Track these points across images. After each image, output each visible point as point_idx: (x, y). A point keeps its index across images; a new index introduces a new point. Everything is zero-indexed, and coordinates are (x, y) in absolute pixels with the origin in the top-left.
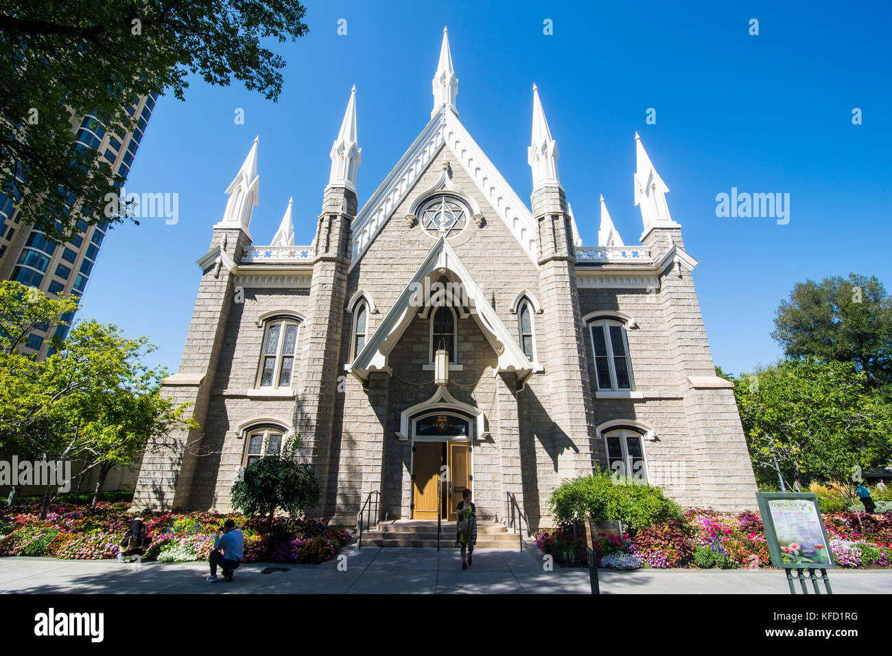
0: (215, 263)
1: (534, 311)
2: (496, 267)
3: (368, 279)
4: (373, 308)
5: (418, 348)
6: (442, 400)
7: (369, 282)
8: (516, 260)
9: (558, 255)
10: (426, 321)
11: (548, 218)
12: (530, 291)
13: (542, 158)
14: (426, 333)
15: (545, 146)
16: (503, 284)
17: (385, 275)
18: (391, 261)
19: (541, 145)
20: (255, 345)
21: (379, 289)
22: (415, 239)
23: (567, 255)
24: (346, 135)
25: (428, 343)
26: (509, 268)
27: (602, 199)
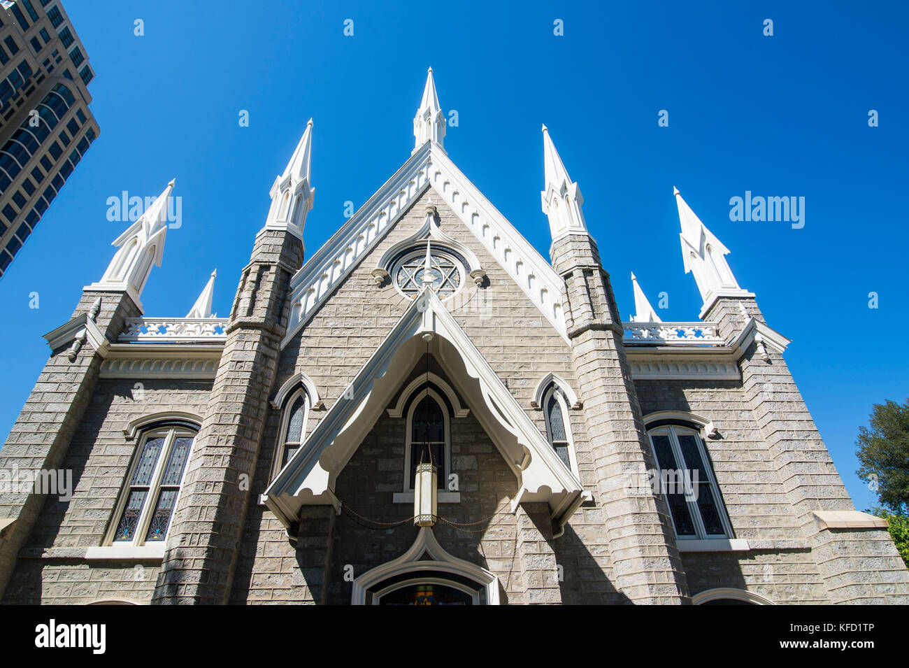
0: (75, 339)
1: (569, 406)
2: (507, 342)
3: (311, 358)
4: (315, 400)
5: (385, 465)
6: (426, 556)
7: (312, 363)
8: (534, 333)
9: (597, 321)
10: (400, 422)
11: (578, 273)
12: (560, 376)
13: (562, 202)
14: (400, 440)
15: (565, 188)
16: (517, 366)
17: (337, 353)
18: (348, 333)
19: (559, 186)
20: (116, 470)
21: (328, 373)
22: (385, 302)
23: (610, 322)
24: (296, 167)
25: (404, 456)
26: (526, 342)
27: (633, 277)
